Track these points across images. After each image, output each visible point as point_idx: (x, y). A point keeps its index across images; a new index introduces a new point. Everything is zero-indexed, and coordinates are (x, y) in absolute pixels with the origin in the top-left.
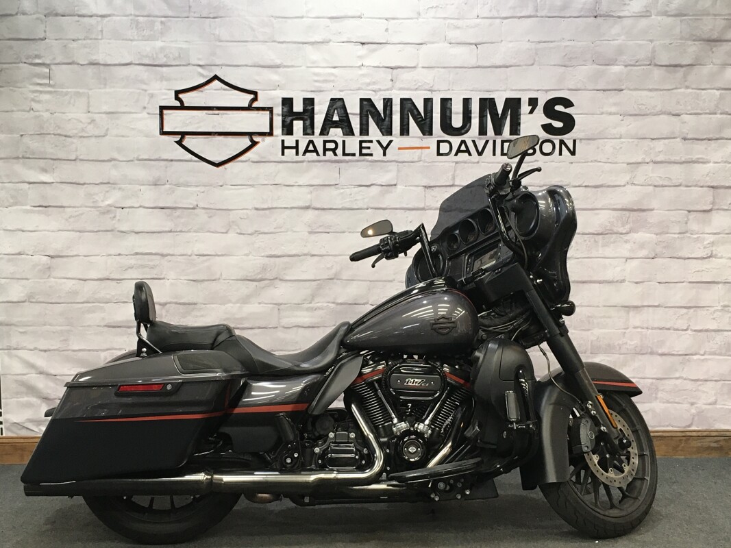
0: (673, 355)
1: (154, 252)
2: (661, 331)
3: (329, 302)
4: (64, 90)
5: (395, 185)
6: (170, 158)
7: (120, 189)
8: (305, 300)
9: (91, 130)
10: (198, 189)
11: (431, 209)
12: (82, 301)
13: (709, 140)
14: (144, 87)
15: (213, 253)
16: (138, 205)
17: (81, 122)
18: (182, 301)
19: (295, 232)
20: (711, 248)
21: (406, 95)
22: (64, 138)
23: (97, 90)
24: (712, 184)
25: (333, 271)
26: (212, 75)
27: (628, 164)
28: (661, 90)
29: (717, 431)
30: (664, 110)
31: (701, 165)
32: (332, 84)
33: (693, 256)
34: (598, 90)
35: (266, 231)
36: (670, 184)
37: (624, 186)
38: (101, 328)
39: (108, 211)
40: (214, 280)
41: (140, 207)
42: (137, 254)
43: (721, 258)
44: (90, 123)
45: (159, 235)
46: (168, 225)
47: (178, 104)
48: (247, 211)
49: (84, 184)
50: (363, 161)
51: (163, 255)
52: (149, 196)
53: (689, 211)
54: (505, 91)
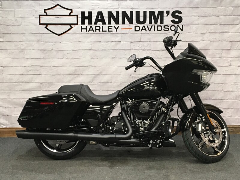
0: (217, 100)
1: (38, 65)
2: (213, 91)
3: (98, 82)
4: (6, 9)
5: (120, 42)
6: (43, 33)
7: (26, 43)
8: (90, 81)
9: (16, 23)
10: (53, 43)
11: (133, 50)
12: (14, 82)
13: (229, 25)
14: (34, 8)
15: (58, 66)
16: (32, 49)
17: (12, 20)
18: (48, 82)
19: (86, 58)
20: (230, 63)
21: (124, 10)
22: (6, 26)
23: (18, 9)
24: (230, 40)
25: (100, 71)
26: (57, 4)
27: (201, 33)
28: (212, 8)
29: (232, 126)
30: (213, 15)
31: (226, 34)
32: (98, 7)
33: (224, 65)
34: (190, 8)
35: (76, 58)
36: (215, 40)
37: (200, 41)
38: (21, 91)
39: (22, 51)
40: (59, 75)
41: (33, 50)
42: (32, 66)
43: (234, 66)
44: (15, 21)
45: (40, 59)
46: (43, 56)
47: (45, 14)
48: (70, 51)
49: (14, 42)
50: (109, 33)
51: (41, 66)
52: (36, 46)
53: (223, 50)
54: (158, 8)
